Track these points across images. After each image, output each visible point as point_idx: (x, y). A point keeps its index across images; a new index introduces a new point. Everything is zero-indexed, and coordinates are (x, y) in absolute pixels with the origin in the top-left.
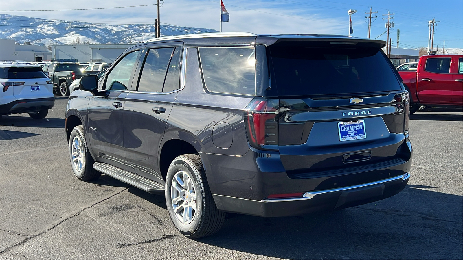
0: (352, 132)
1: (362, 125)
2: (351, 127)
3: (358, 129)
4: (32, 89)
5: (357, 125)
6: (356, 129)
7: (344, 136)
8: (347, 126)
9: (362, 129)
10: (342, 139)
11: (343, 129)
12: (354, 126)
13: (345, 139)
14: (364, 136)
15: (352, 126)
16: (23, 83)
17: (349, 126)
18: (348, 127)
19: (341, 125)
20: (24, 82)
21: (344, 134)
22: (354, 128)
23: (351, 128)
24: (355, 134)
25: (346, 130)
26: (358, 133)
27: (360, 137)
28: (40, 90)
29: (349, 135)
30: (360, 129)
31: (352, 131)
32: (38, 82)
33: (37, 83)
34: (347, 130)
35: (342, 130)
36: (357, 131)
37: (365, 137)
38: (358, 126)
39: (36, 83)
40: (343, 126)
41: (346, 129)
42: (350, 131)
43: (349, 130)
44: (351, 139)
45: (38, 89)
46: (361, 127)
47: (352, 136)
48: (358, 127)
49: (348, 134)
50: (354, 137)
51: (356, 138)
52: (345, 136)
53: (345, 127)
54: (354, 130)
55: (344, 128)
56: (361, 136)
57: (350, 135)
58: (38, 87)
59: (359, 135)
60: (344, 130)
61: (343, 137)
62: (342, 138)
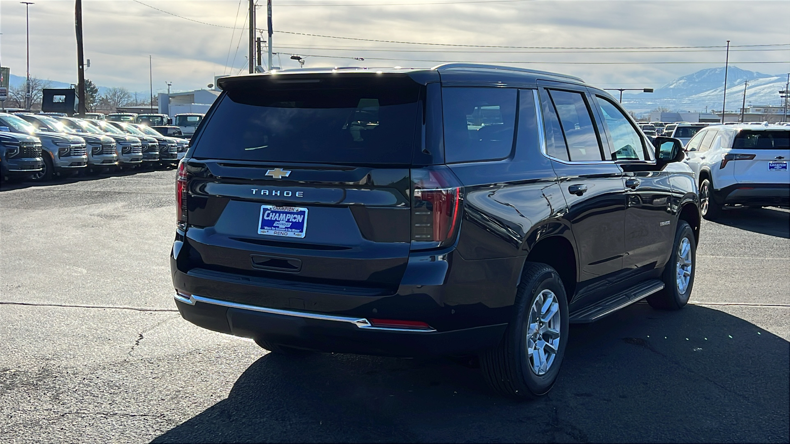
0: (283, 224)
1: (302, 216)
2: (281, 214)
3: (294, 220)
4: (770, 167)
5: (294, 213)
6: (290, 220)
7: (266, 228)
8: (276, 212)
9: (300, 221)
10: (261, 232)
11: (268, 216)
12: (288, 215)
13: (266, 232)
14: (300, 233)
15: (285, 215)
16: (752, 157)
17: (280, 213)
18: (278, 214)
19: (265, 210)
20: (755, 155)
21: (269, 224)
22: (287, 218)
23: (283, 216)
24: (286, 228)
25: (272, 219)
26: (291, 228)
27: (292, 234)
28: (787, 170)
29: (275, 227)
30: (297, 221)
31: (283, 221)
32: (782, 157)
33: (780, 158)
34: (274, 219)
35: (266, 218)
36: (291, 223)
37: (303, 235)
38: (296, 216)
39: (777, 158)
40: (270, 212)
41: (273, 217)
42: (279, 221)
43: (277, 219)
44: (275, 235)
45: (785, 167)
46: (299, 218)
47: (281, 229)
48: (295, 218)
49: (274, 225)
50: (283, 232)
51: (286, 234)
52: (269, 228)
53: (271, 214)
54: (286, 220)
55: (271, 216)
56: (296, 233)
57: (278, 227)
58: (785, 165)
59: (293, 230)
60: (269, 218)
61: (264, 229)
62: (262, 230)
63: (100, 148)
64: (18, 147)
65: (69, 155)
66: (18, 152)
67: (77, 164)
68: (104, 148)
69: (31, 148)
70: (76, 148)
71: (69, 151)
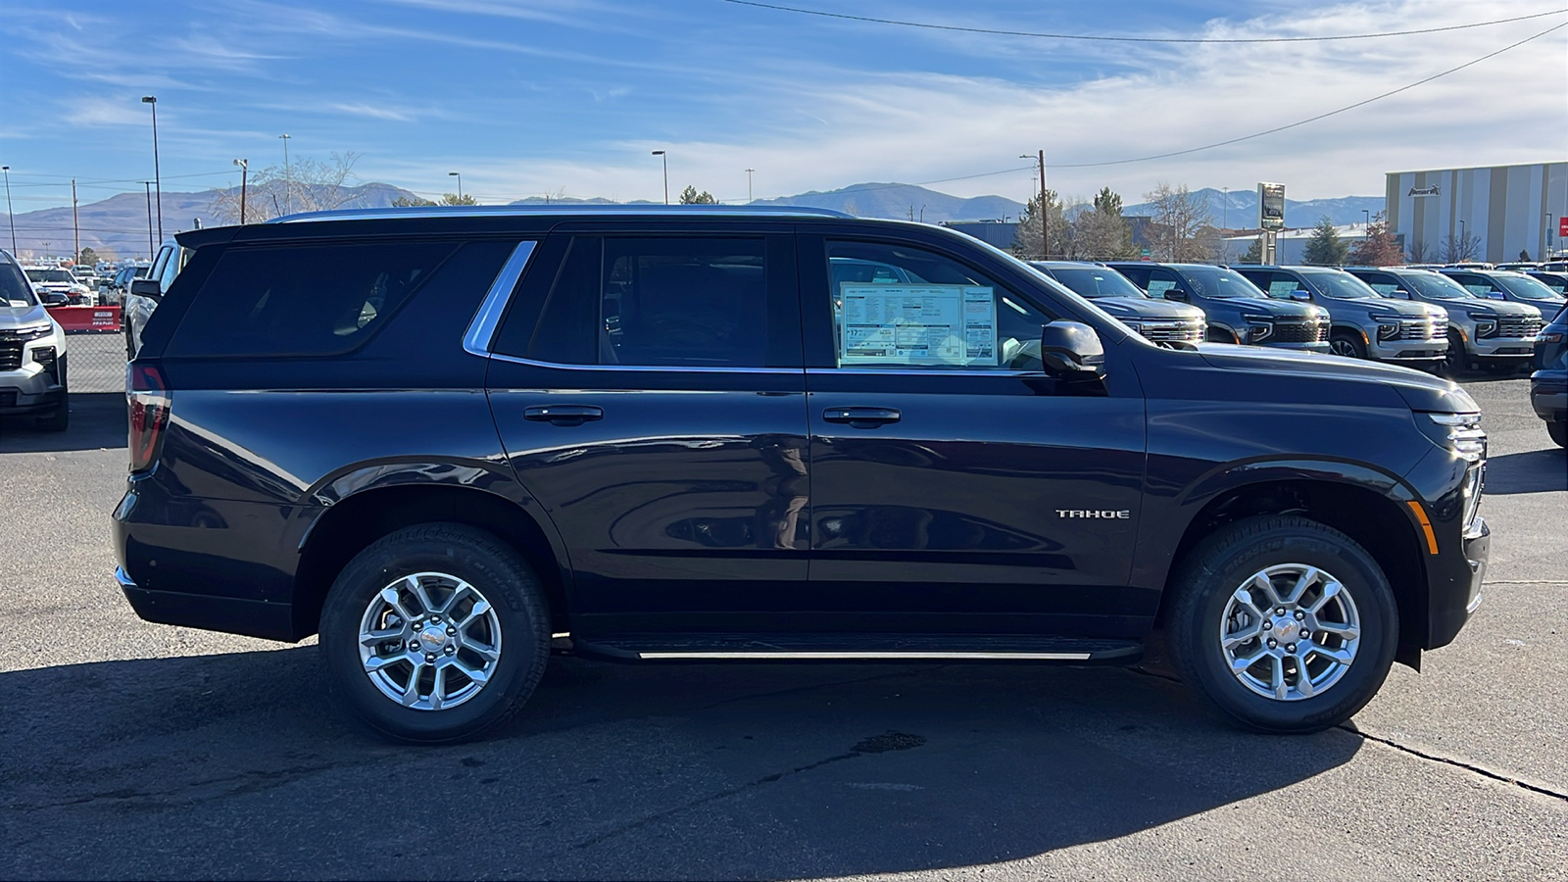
63: (1493, 326)
64: (1271, 324)
65: (1397, 337)
66: (1270, 333)
67: (1414, 354)
68: (1502, 327)
69: (1296, 326)
70: (1413, 326)
71: (1398, 330)
